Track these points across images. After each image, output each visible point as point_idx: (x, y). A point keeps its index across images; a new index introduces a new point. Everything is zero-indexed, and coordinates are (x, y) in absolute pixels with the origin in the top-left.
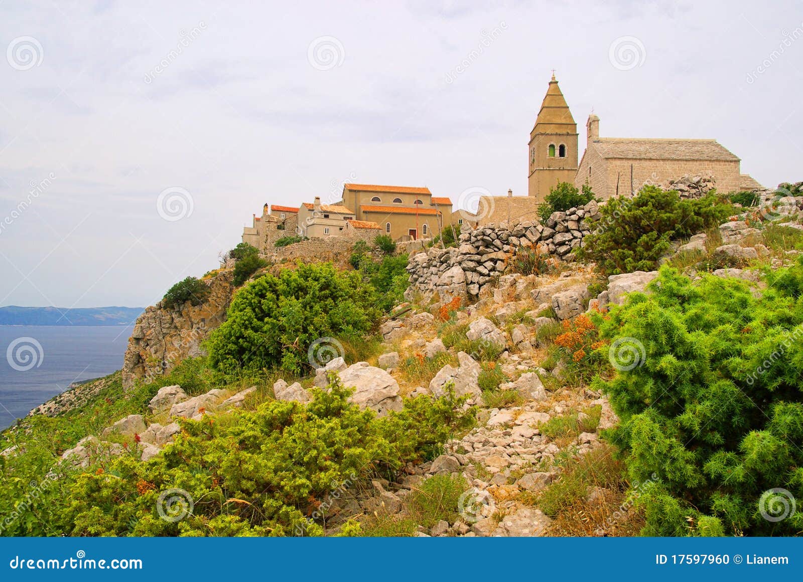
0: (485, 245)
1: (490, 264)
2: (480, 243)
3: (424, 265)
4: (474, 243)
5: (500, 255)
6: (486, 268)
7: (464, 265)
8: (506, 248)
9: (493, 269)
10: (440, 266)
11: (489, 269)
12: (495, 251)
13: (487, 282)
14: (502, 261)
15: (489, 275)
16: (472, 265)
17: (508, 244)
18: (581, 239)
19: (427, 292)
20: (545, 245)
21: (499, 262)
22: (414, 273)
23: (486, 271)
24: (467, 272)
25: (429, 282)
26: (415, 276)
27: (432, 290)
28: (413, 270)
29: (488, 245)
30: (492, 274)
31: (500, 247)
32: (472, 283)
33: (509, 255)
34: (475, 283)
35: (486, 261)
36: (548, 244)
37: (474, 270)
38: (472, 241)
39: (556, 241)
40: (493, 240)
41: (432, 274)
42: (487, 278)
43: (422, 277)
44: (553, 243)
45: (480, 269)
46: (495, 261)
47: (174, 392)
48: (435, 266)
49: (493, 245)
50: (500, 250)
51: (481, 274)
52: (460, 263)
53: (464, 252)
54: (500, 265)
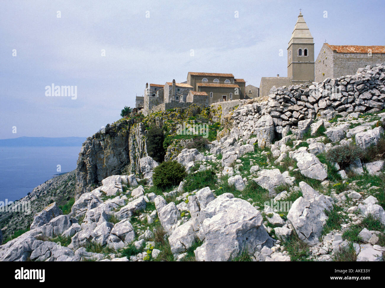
0: (285, 101)
1: (288, 113)
2: (282, 100)
3: (244, 114)
4: (278, 100)
5: (295, 107)
6: (286, 116)
7: (272, 114)
8: (299, 103)
9: (291, 117)
10: (255, 114)
11: (288, 116)
12: (292, 105)
13: (287, 124)
14: (297, 111)
15: (288, 120)
16: (277, 114)
17: (300, 100)
18: (348, 97)
19: (246, 131)
20: (324, 101)
21: (294, 112)
22: (237, 119)
23: (286, 118)
24: (274, 118)
25: (247, 124)
26: (238, 121)
27: (250, 130)
28: (236, 117)
29: (287, 101)
30: (290, 119)
31: (295, 102)
32: (278, 125)
33: (301, 107)
34: (279, 125)
35: (286, 112)
36: (326, 101)
37: (279, 117)
38: (277, 99)
39: (332, 98)
40: (291, 98)
41: (249, 119)
42: (288, 122)
43: (242, 121)
44: (329, 100)
45: (283, 116)
46: (292, 111)
47: (90, 198)
48: (251, 115)
49: (291, 101)
50: (295, 104)
51: (283, 120)
52: (270, 113)
53: (272, 106)
54: (295, 114)
